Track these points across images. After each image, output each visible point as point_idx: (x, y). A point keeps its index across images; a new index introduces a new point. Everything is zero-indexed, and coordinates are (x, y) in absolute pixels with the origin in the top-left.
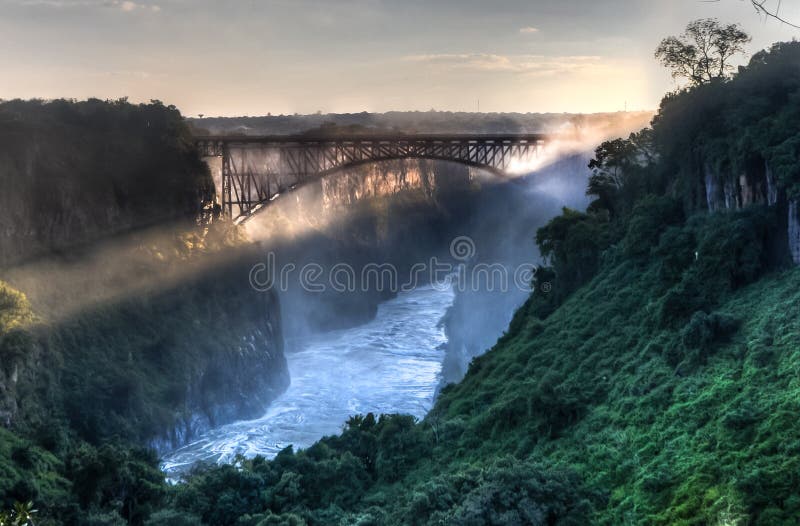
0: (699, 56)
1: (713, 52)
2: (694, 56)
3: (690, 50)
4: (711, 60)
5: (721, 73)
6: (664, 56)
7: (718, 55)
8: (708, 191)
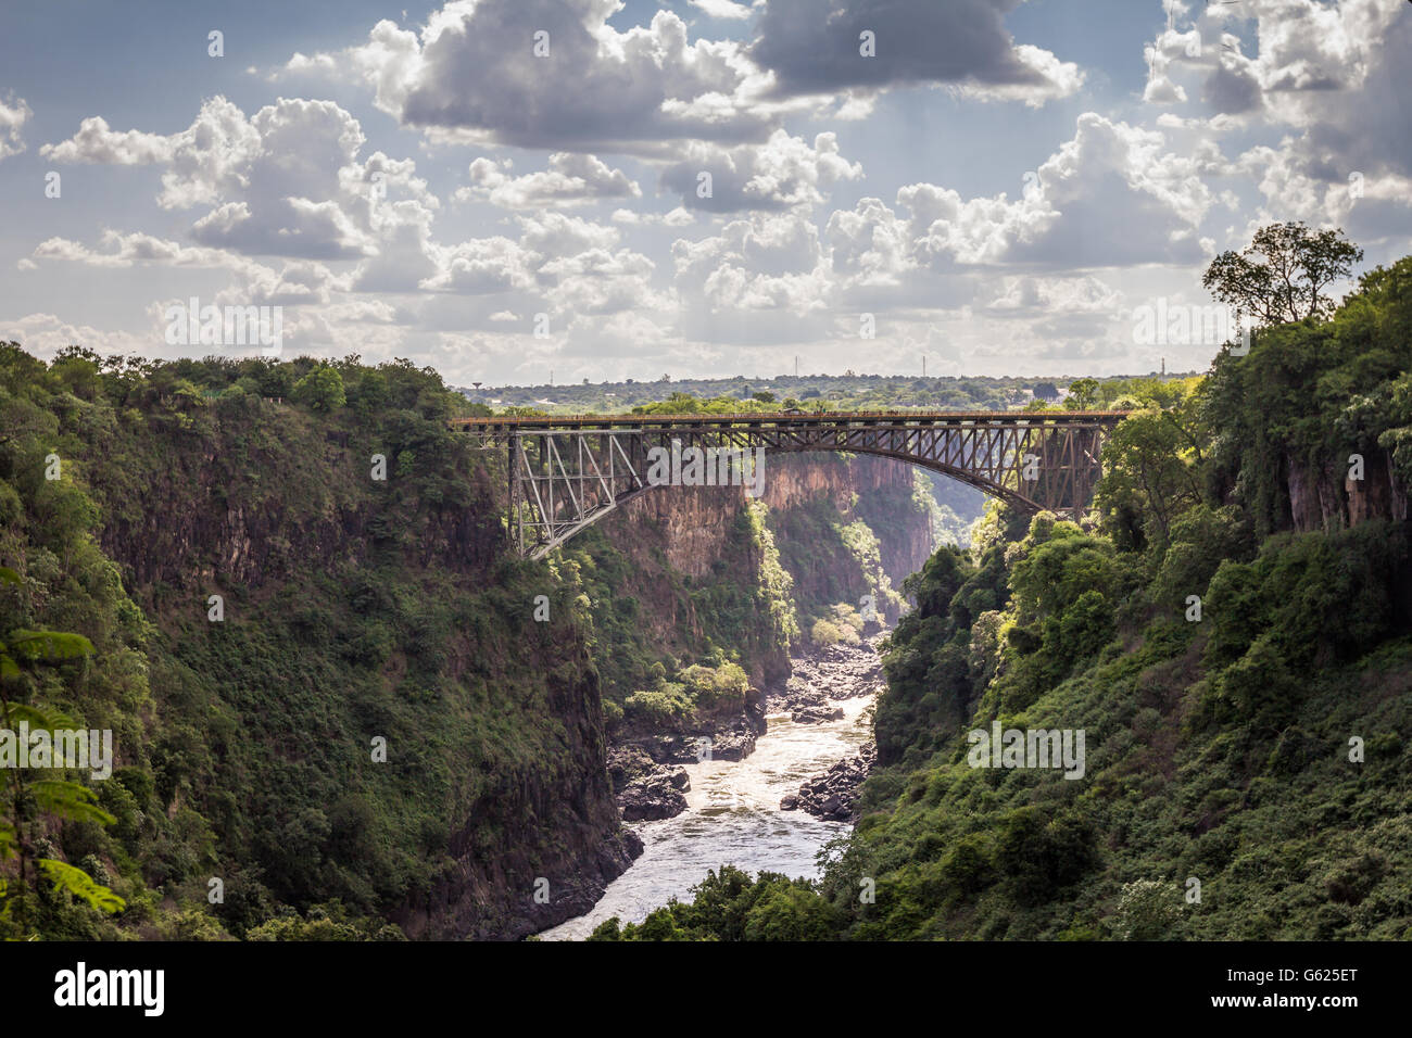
0: (1275, 284)
1: (1297, 277)
2: (1267, 282)
3: (1260, 274)
4: (1297, 290)
5: (1313, 310)
6: (1217, 283)
7: (1308, 281)
8: (1294, 502)
